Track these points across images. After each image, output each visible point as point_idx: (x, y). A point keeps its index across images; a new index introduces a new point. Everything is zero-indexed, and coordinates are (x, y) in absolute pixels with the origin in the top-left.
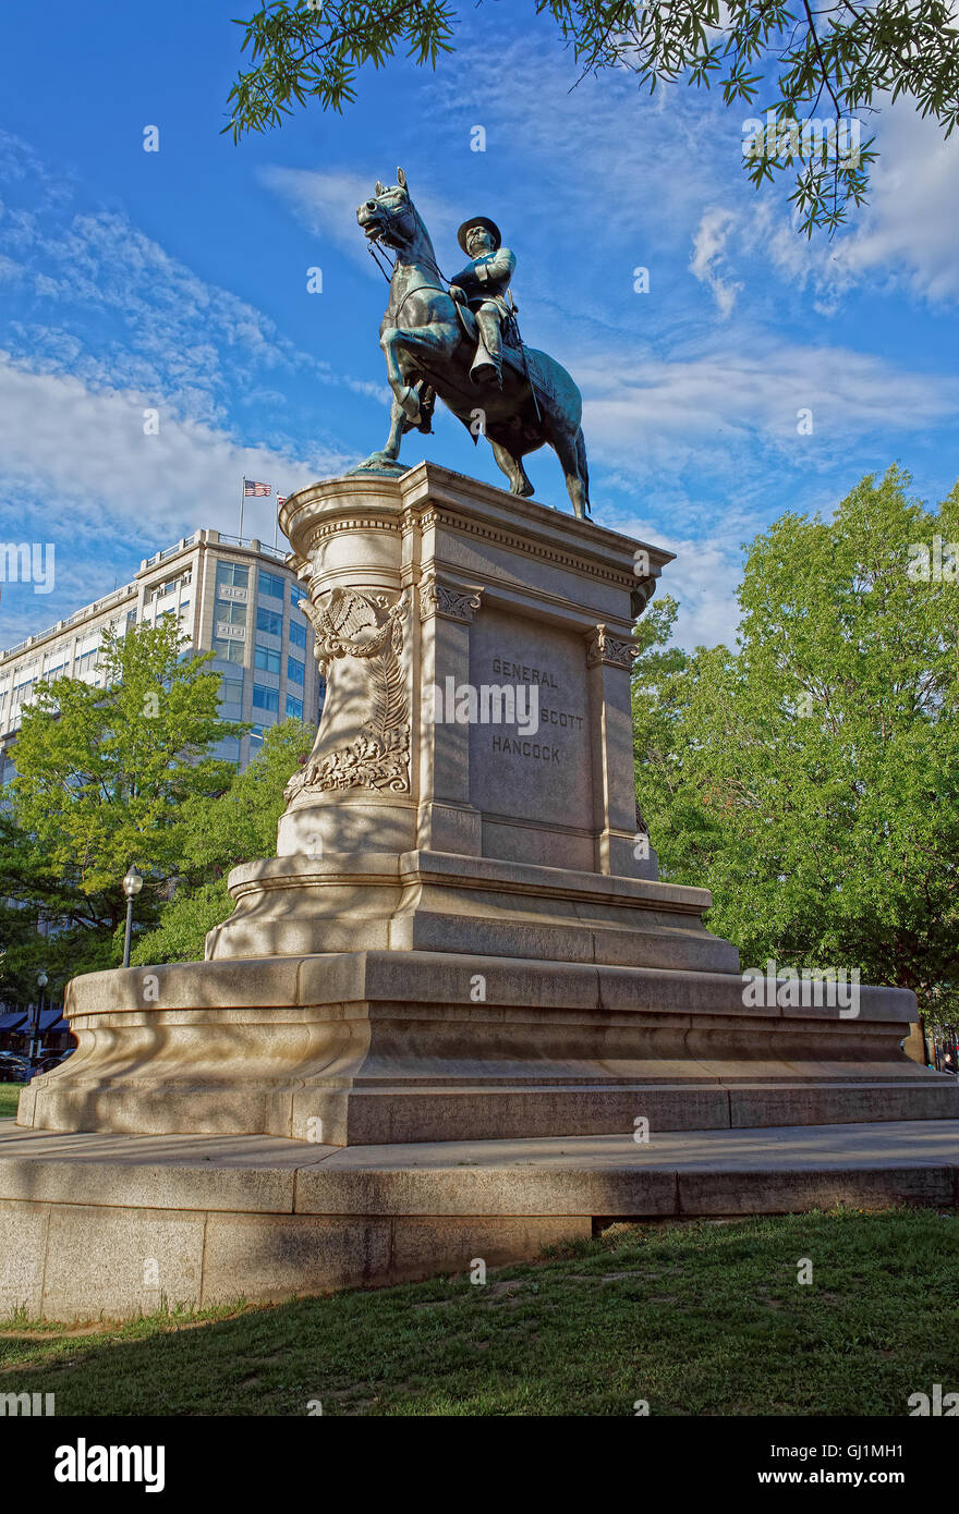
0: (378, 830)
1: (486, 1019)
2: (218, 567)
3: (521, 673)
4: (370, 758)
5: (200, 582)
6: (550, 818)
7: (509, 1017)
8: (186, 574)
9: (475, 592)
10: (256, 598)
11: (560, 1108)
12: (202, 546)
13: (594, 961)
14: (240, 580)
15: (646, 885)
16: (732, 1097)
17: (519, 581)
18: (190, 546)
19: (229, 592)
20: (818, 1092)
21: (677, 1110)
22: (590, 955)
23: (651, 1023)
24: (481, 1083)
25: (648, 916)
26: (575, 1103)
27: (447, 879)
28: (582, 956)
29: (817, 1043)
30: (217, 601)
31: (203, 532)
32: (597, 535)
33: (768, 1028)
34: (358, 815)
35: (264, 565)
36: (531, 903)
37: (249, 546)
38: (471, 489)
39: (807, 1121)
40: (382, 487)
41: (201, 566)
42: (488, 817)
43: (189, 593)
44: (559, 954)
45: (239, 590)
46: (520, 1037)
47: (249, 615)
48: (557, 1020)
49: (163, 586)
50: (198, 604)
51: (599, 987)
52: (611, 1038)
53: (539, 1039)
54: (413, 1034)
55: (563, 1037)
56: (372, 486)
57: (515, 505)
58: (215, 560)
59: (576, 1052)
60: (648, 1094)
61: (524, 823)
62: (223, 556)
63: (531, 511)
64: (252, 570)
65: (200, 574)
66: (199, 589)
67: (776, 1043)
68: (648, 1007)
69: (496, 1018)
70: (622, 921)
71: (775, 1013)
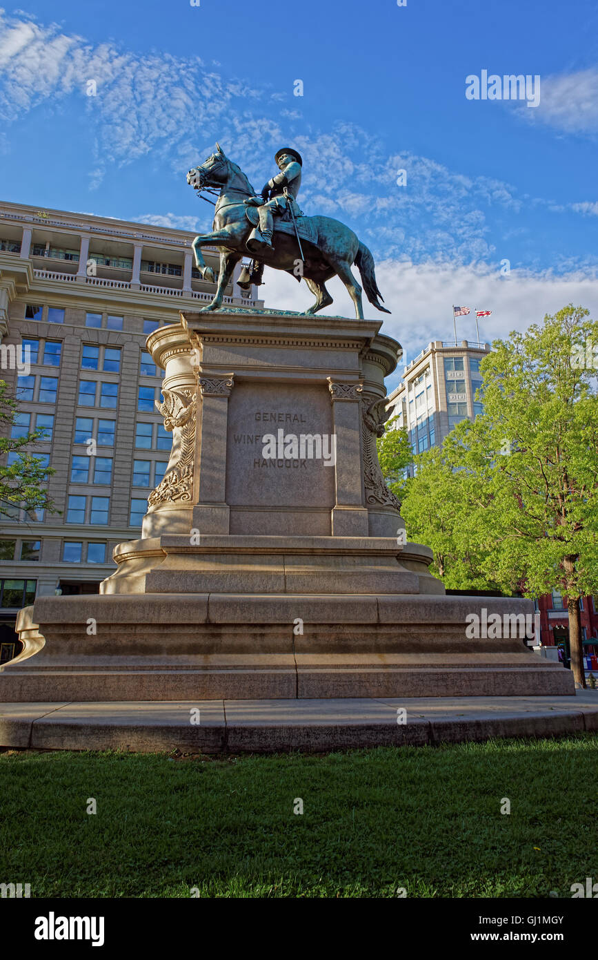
0: (169, 525)
2: (444, 362)
3: (277, 418)
4: (174, 483)
5: (435, 372)
6: (299, 503)
7: (138, 630)
8: (428, 370)
9: (229, 377)
10: (470, 375)
11: (145, 684)
12: (433, 352)
14: (459, 366)
15: (342, 540)
16: (300, 678)
17: (266, 364)
18: (427, 353)
19: (453, 375)
20: (390, 675)
21: (247, 685)
24: (94, 669)
26: (158, 681)
27: (183, 550)
29: (426, 640)
30: (447, 381)
31: (433, 343)
34: (161, 516)
35: (472, 354)
36: (248, 558)
37: (462, 345)
38: (216, 318)
39: (375, 695)
41: (434, 364)
42: (233, 508)
43: (429, 380)
45: (458, 373)
46: (153, 641)
47: (467, 386)
48: (177, 630)
49: (417, 379)
50: (436, 385)
53: (166, 642)
54: (73, 641)
55: (187, 641)
58: (441, 359)
59: (194, 650)
60: (221, 676)
61: (276, 508)
62: (446, 355)
64: (465, 359)
65: (434, 367)
66: (435, 377)
67: (382, 641)
71: (375, 621)
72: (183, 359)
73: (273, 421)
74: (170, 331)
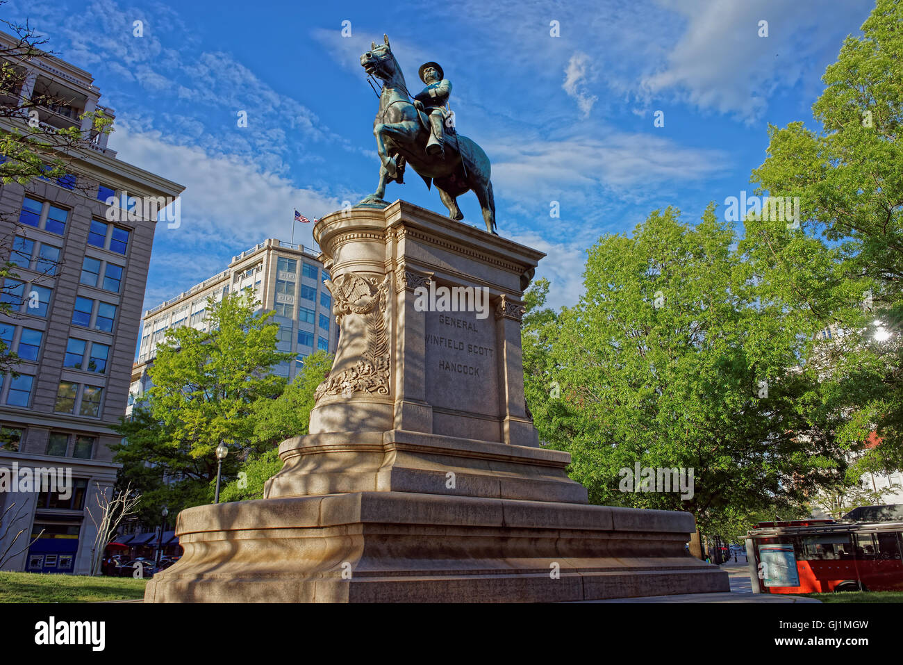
0: (370, 418)
1: (435, 533)
2: (279, 261)
3: (456, 323)
4: (366, 374)
5: (267, 269)
6: (475, 410)
7: (449, 532)
8: (259, 265)
9: (428, 275)
10: (301, 279)
11: (479, 589)
12: (269, 248)
13: (501, 497)
14: (291, 268)
15: (532, 450)
16: (585, 580)
17: (454, 269)
18: (262, 248)
19: (285, 275)
20: (636, 577)
21: (551, 589)
22: (498, 493)
23: (535, 535)
24: (432, 573)
25: (533, 469)
26: (489, 585)
27: (412, 448)
28: (493, 494)
29: (635, 546)
30: (278, 281)
31: (270, 240)
32: (499, 242)
33: (606, 537)
34: (359, 408)
35: (306, 260)
36: (462, 461)
37: (298, 249)
38: (426, 216)
39: (631, 595)
40: (374, 215)
41: (268, 260)
42: (436, 410)
43: (260, 276)
44: (480, 493)
45: (290, 274)
46: (456, 544)
47: (296, 289)
48: (477, 533)
49: (245, 272)
50: (266, 282)
51: (503, 513)
52: (511, 545)
53: (467, 546)
54: (389, 543)
55: (482, 544)
56: (368, 214)
57: (452, 225)
58: (276, 257)
59: (490, 553)
60: (533, 579)
61: (459, 413)
62: (281, 254)
63: (461, 228)
64: (298, 263)
65: (268, 264)
66: (267, 274)
67: (610, 546)
68: (533, 525)
69: (441, 533)
70: (517, 472)
71: (610, 528)
72: (370, 245)
73: (453, 326)
74: (364, 214)
